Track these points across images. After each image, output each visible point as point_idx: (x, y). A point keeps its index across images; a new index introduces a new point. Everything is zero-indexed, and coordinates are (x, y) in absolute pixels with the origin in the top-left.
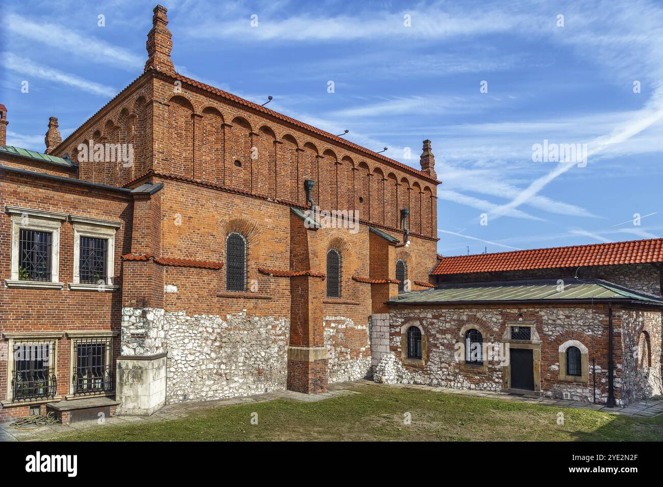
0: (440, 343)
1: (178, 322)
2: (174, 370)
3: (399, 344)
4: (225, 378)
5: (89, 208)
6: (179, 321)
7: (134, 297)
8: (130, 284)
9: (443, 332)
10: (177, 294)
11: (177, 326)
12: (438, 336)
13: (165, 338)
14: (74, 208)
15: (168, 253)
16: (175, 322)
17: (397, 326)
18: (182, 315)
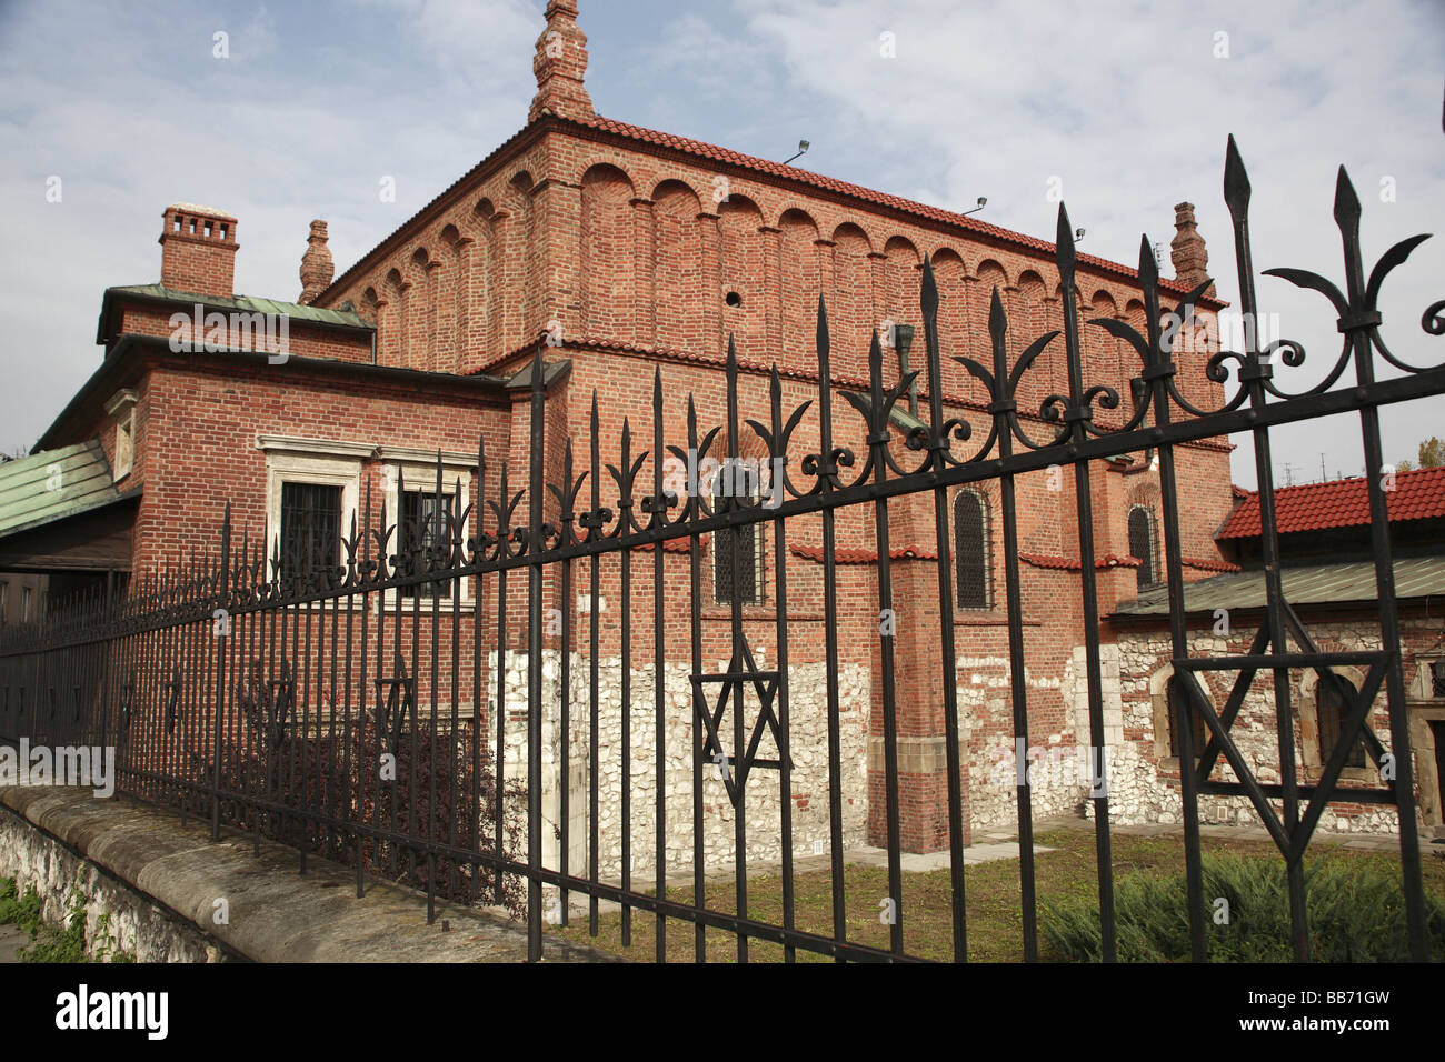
0: (1252, 714)
1: (608, 683)
2: (603, 798)
3: (1146, 721)
4: (718, 817)
5: (418, 427)
6: (609, 679)
7: (515, 624)
8: (506, 597)
9: (1258, 686)
10: (605, 615)
11: (608, 693)
13: (582, 721)
14: (388, 429)
16: (603, 683)
17: (1139, 676)
18: (617, 666)
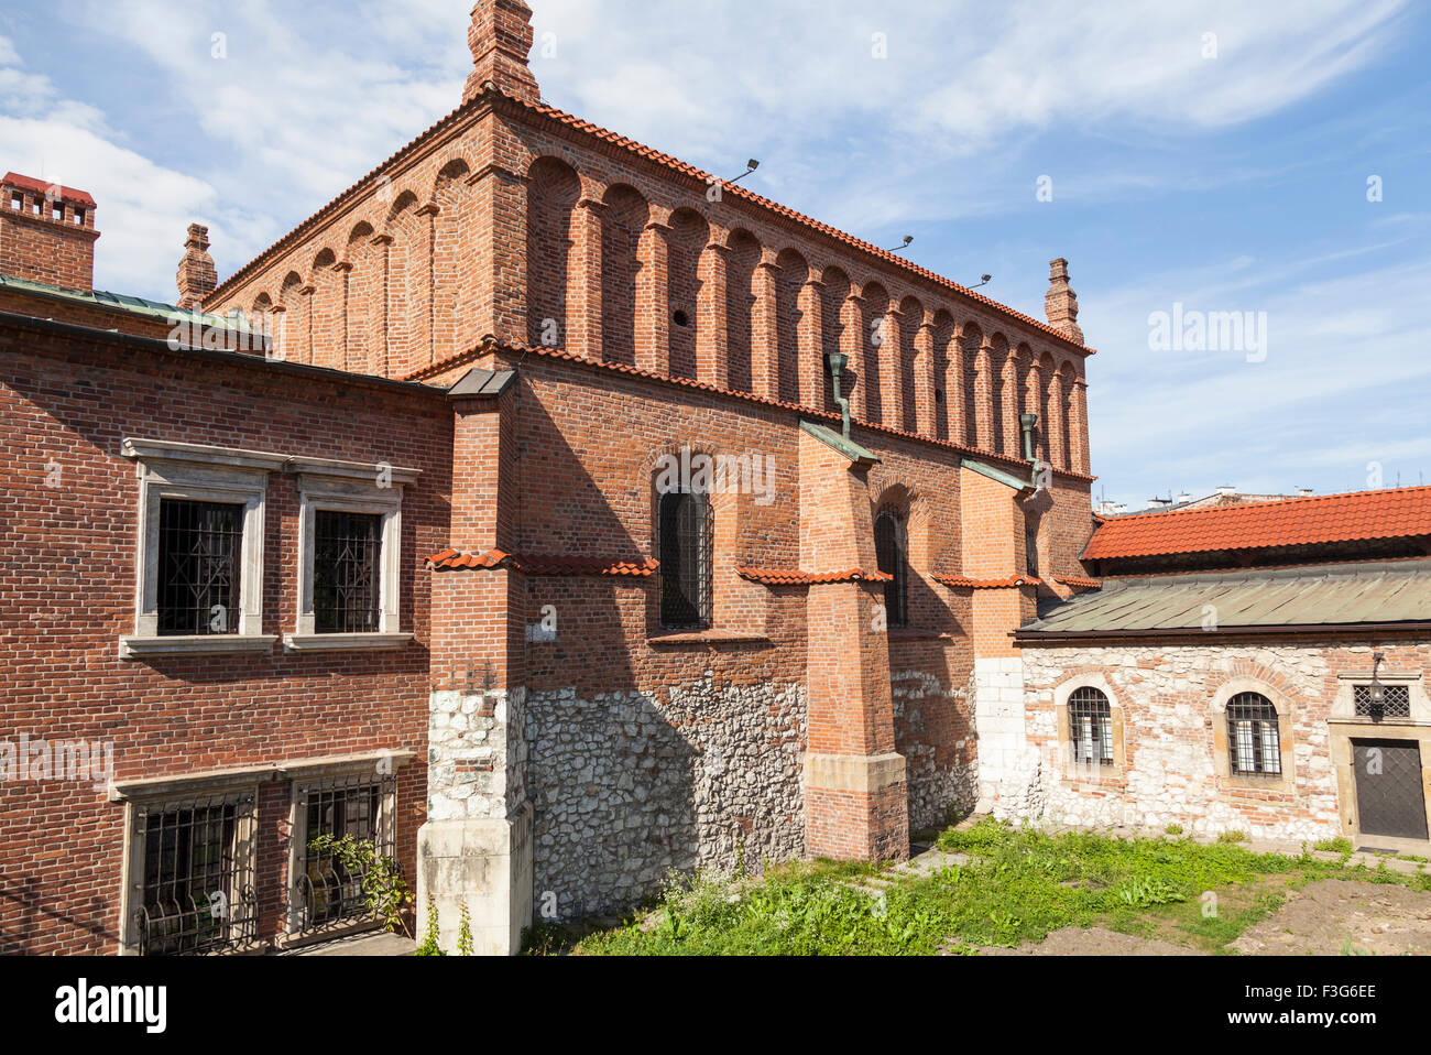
0: (1162, 726)
1: (558, 717)
2: (552, 842)
3: (1050, 729)
4: (668, 849)
5: (338, 437)
6: (561, 713)
7: (462, 662)
8: (451, 631)
9: (1169, 700)
10: (555, 644)
11: (557, 728)
12: (1154, 708)
13: (529, 760)
14: (301, 438)
15: (531, 542)
16: (552, 718)
17: (1043, 688)
18: (568, 699)
